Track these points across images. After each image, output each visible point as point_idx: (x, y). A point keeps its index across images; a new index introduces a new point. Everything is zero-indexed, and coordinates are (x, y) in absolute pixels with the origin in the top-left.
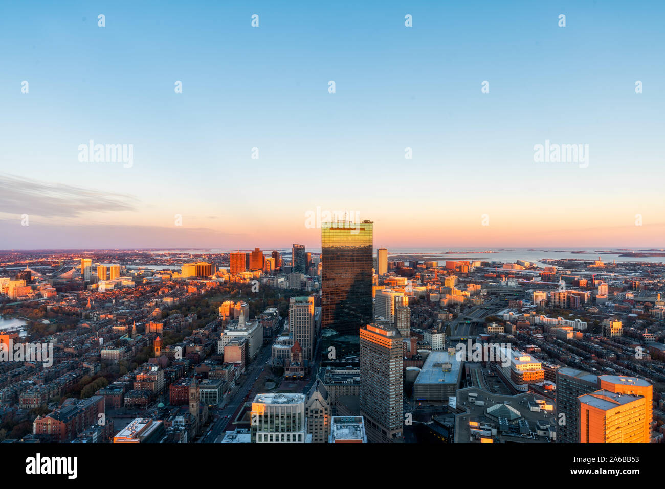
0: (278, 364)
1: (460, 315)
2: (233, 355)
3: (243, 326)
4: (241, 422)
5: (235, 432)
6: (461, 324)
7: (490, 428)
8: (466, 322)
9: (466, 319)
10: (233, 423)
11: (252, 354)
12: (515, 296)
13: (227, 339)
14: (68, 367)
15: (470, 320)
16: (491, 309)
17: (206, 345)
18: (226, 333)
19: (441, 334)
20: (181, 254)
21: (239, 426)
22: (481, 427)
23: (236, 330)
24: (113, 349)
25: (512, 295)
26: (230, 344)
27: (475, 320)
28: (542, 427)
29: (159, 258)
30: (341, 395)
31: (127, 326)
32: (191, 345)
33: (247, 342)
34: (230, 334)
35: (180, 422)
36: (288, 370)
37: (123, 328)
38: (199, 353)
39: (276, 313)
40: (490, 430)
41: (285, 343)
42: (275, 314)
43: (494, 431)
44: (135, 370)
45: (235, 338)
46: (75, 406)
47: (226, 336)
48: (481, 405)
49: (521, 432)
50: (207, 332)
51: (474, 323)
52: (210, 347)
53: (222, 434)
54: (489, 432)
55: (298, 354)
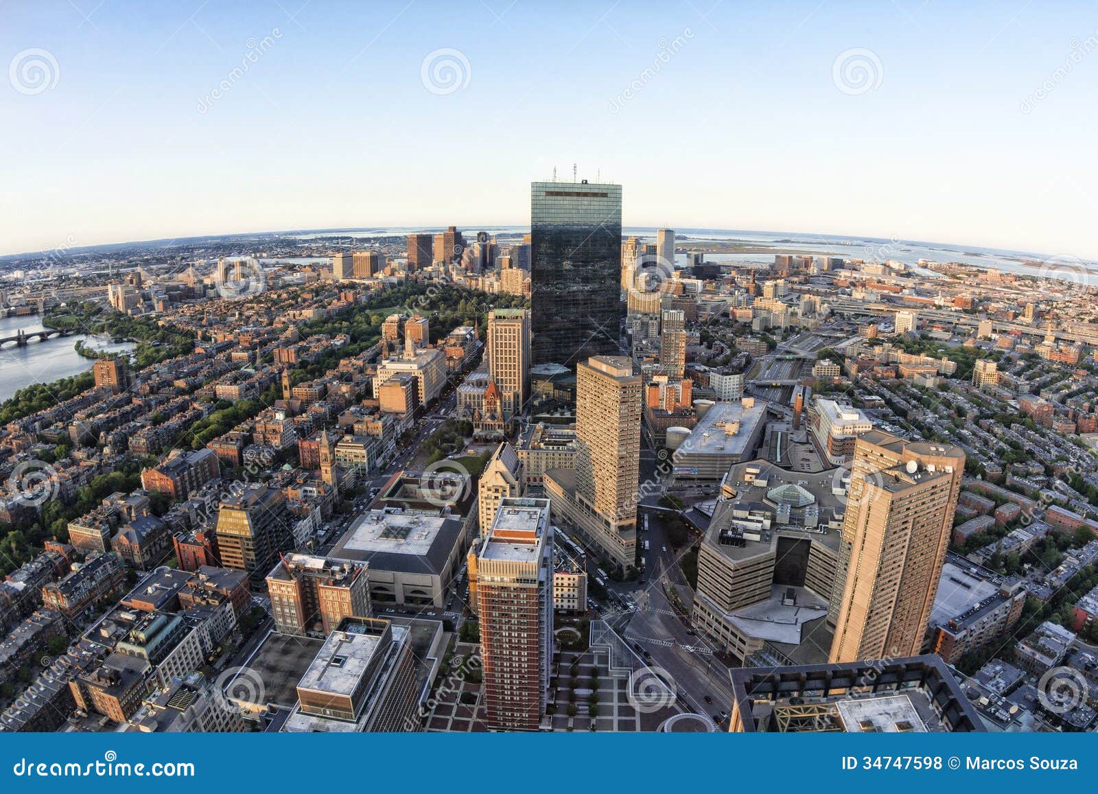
0: (464, 416)
1: (781, 345)
2: (393, 400)
3: (412, 354)
4: (394, 499)
5: (383, 511)
6: (779, 360)
7: (762, 519)
8: (787, 357)
9: (788, 352)
10: (381, 499)
11: (424, 399)
12: (872, 317)
13: (384, 375)
14: (177, 407)
15: (794, 353)
16: (830, 337)
17: (357, 384)
18: (384, 366)
19: (738, 376)
20: (338, 238)
21: (390, 504)
22: (750, 517)
23: (400, 361)
24: (231, 384)
25: (867, 316)
26: (388, 383)
27: (802, 354)
28: (837, 517)
29: (306, 245)
30: (557, 466)
31: (250, 352)
32: (335, 383)
33: (415, 381)
34: (389, 367)
35: (311, 491)
36: (478, 426)
37: (245, 354)
38: (346, 395)
39: (471, 335)
40: (761, 522)
41: (479, 384)
42: (468, 336)
43: (767, 523)
44: (257, 416)
45: (397, 373)
46: (182, 460)
47: (384, 370)
48: (762, 486)
49: (806, 524)
50: (360, 363)
51: (799, 359)
52: (363, 387)
53: (366, 512)
54: (759, 525)
55: (495, 403)
